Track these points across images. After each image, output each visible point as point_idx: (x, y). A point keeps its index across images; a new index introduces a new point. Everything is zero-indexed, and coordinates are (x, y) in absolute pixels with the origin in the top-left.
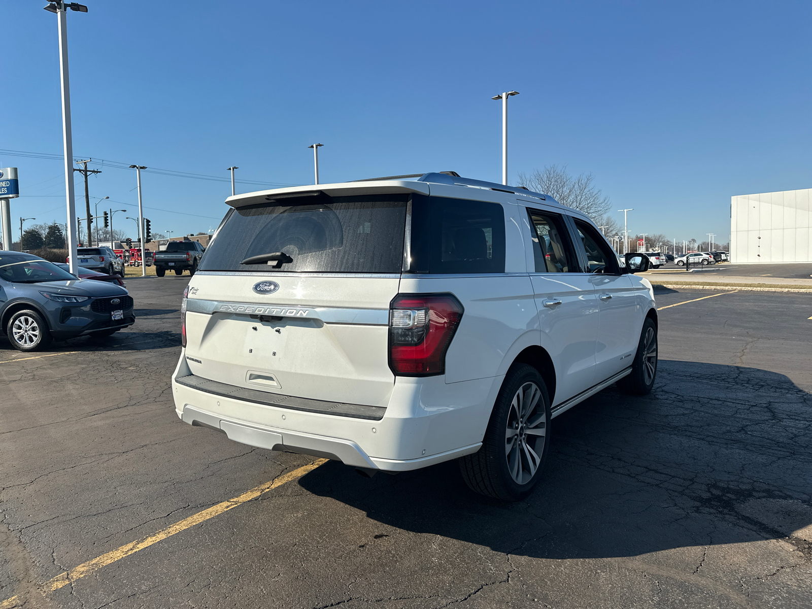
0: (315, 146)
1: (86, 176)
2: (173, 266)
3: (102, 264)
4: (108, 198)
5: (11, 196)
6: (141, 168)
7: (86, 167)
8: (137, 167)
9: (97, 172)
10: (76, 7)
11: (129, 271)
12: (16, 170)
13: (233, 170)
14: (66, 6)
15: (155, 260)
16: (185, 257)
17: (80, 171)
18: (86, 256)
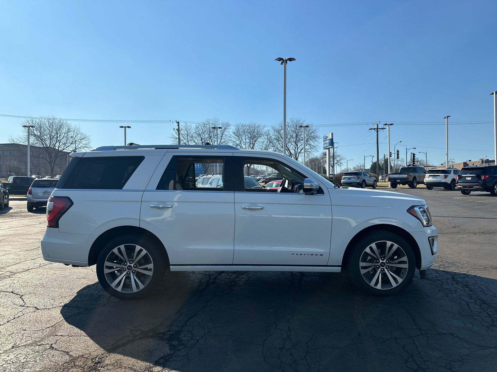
0: (494, 93)
1: (377, 132)
2: (399, 182)
3: (358, 180)
4: (401, 142)
5: (330, 147)
6: (391, 125)
7: (378, 127)
8: (388, 125)
9: (384, 129)
10: (290, 60)
11: (379, 185)
12: (332, 134)
13: (447, 118)
14: (286, 60)
15: (389, 178)
16: (406, 176)
17: (374, 129)
18: (350, 176)
